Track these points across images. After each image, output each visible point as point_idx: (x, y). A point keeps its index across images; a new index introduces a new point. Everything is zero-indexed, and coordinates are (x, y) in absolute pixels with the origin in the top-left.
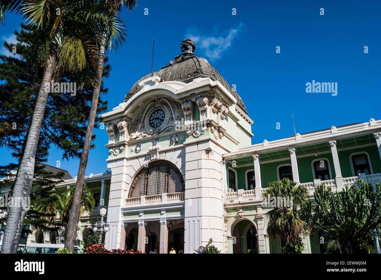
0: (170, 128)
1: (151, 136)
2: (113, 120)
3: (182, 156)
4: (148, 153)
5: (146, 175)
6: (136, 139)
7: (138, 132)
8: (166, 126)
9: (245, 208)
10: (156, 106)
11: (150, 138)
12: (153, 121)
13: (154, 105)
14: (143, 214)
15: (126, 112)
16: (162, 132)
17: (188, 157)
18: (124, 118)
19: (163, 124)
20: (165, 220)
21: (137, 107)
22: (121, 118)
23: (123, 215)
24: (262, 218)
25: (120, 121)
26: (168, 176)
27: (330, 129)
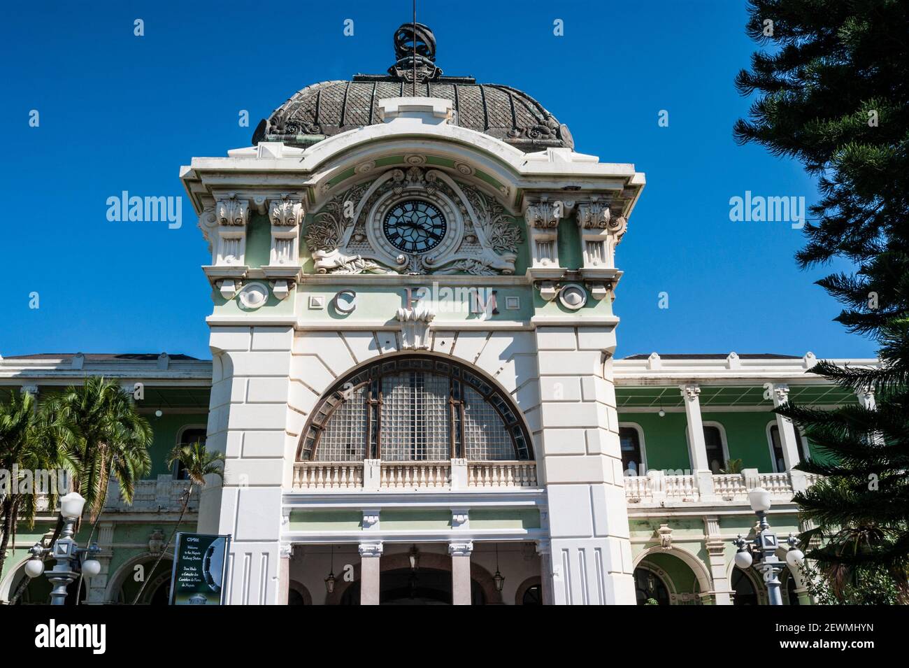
0: (469, 264)
1: (395, 274)
2: (250, 188)
4: (387, 323)
5: (371, 393)
6: (334, 273)
7: (339, 252)
8: (452, 257)
9: (674, 521)
10: (411, 187)
11: (395, 282)
12: (400, 231)
13: (402, 182)
14: (377, 518)
15: (316, 178)
16: (437, 269)
17: (546, 363)
18: (302, 195)
19: (441, 247)
20: (468, 542)
21: (350, 172)
22: (290, 192)
23: (287, 518)
24: (721, 550)
25: (285, 200)
26: (458, 407)
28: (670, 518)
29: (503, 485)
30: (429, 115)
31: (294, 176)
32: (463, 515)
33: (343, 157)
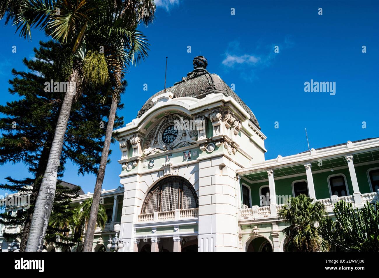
0: (183, 143)
1: (164, 152)
2: (126, 136)
3: (196, 172)
4: (161, 168)
5: (159, 191)
6: (149, 155)
7: (151, 148)
8: (179, 142)
9: (260, 225)
10: (169, 121)
11: (164, 154)
12: (166, 137)
13: (167, 121)
14: (156, 230)
15: (139, 128)
16: (175, 147)
17: (201, 173)
18: (138, 134)
19: (176, 140)
20: (178, 237)
21: (150, 123)
22: (135, 134)
23: (135, 232)
24: (278, 235)
25: (133, 137)
26: (181, 192)
27: (346, 144)
28: (258, 224)
29: (190, 217)
30: (165, 99)
31: (134, 130)
32: (177, 228)
33: (146, 120)
